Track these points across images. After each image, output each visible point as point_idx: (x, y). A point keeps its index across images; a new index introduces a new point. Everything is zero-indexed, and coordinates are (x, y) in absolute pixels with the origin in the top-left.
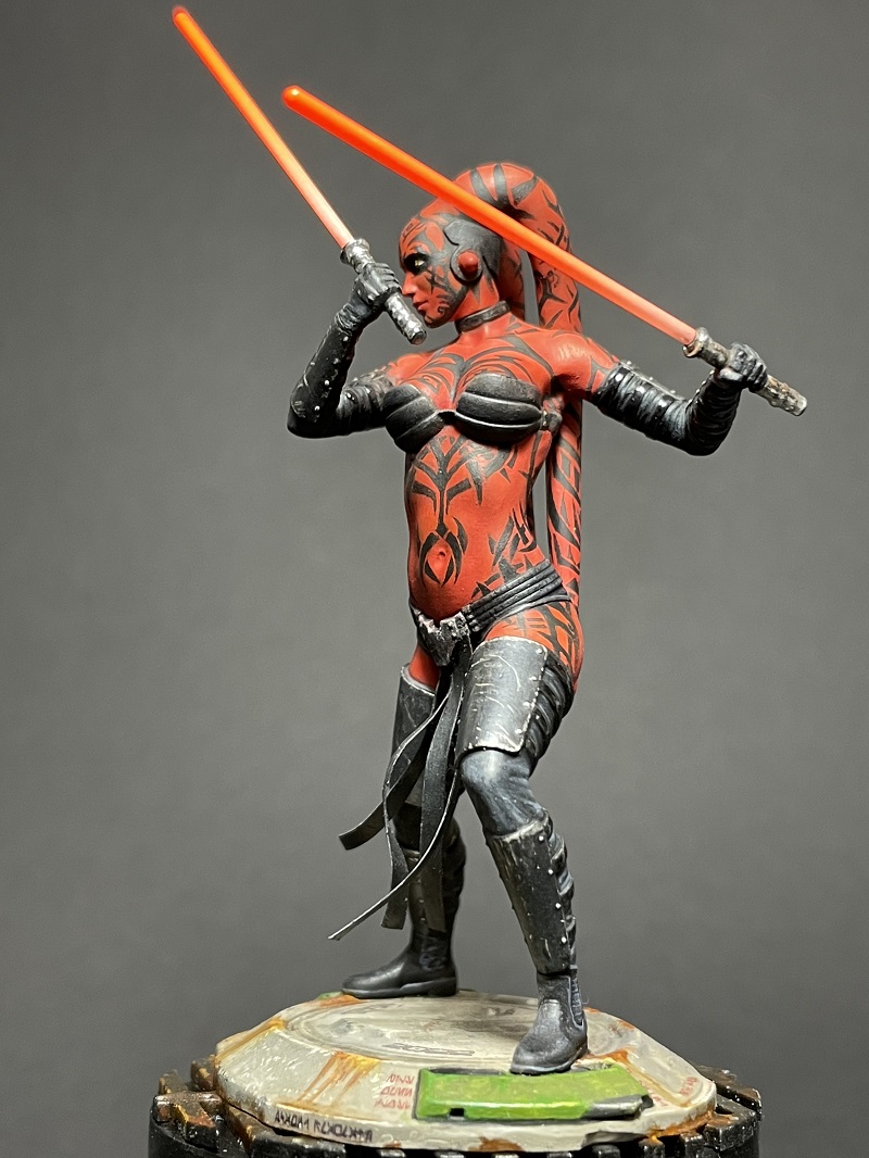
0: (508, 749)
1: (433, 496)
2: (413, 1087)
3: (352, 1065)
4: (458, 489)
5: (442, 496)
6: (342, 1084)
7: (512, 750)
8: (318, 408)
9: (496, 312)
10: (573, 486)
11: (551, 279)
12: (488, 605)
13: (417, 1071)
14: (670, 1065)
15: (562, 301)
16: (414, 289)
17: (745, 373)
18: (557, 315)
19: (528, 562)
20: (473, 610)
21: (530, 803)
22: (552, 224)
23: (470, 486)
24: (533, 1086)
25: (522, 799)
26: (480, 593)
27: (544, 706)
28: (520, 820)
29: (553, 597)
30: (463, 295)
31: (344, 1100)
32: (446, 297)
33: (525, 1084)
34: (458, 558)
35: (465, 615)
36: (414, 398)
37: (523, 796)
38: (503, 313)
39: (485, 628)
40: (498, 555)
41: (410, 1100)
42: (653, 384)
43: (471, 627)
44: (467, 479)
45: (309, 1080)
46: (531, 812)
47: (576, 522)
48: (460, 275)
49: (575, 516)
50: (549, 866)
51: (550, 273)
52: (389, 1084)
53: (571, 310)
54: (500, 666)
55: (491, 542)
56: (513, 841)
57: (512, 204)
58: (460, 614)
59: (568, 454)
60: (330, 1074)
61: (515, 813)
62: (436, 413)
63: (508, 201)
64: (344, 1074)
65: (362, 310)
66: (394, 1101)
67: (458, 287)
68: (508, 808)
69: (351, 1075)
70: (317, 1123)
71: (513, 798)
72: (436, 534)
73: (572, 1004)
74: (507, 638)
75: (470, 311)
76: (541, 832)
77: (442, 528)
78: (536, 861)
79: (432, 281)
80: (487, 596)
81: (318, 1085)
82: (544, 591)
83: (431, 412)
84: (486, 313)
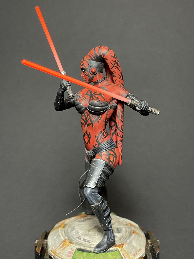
0: (92, 187)
1: (84, 125)
2: (74, 252)
3: (65, 244)
4: (89, 125)
5: (86, 125)
6: (62, 248)
7: (93, 188)
8: (58, 107)
9: (101, 81)
10: (121, 118)
11: (114, 72)
12: (95, 150)
13: (76, 248)
14: (137, 245)
15: (117, 77)
16: (83, 76)
17: (142, 108)
18: (116, 80)
19: (104, 141)
20: (93, 151)
21: (97, 198)
22: (113, 61)
23: (91, 125)
24: (95, 256)
25: (95, 198)
26: (94, 147)
27: (103, 176)
28: (94, 202)
29: (110, 148)
30: (93, 77)
31: (61, 253)
32: (89, 78)
33: (94, 255)
34: (89, 139)
35: (92, 151)
36: (79, 104)
37: (95, 197)
38: (103, 81)
39: (95, 154)
40: (97, 140)
41: (72, 255)
42: (134, 99)
43: (93, 154)
44: (90, 123)
45: (58, 246)
46: (97, 200)
47: (121, 127)
48: (92, 74)
49: (121, 125)
50: (101, 211)
51: (113, 71)
52: (70, 250)
53: (119, 79)
54: (94, 167)
55: (96, 137)
56: (93, 206)
57: (103, 56)
58: (91, 151)
59: (119, 112)
60: (61, 245)
61: (93, 201)
62: (84, 107)
63: (102, 56)
64: (63, 246)
65: (62, 90)
66: (69, 255)
67: (91, 76)
68: (92, 200)
69: (64, 247)
70: (55, 257)
71: (93, 198)
72: (85, 133)
73: (110, 236)
74: (97, 159)
75: (95, 81)
76: (99, 204)
77: (86, 132)
78: (98, 210)
79: (86, 75)
80: (95, 149)
81: (58, 248)
82: (108, 147)
83: (83, 107)
84: (99, 81)
